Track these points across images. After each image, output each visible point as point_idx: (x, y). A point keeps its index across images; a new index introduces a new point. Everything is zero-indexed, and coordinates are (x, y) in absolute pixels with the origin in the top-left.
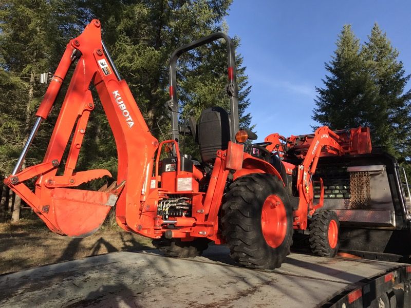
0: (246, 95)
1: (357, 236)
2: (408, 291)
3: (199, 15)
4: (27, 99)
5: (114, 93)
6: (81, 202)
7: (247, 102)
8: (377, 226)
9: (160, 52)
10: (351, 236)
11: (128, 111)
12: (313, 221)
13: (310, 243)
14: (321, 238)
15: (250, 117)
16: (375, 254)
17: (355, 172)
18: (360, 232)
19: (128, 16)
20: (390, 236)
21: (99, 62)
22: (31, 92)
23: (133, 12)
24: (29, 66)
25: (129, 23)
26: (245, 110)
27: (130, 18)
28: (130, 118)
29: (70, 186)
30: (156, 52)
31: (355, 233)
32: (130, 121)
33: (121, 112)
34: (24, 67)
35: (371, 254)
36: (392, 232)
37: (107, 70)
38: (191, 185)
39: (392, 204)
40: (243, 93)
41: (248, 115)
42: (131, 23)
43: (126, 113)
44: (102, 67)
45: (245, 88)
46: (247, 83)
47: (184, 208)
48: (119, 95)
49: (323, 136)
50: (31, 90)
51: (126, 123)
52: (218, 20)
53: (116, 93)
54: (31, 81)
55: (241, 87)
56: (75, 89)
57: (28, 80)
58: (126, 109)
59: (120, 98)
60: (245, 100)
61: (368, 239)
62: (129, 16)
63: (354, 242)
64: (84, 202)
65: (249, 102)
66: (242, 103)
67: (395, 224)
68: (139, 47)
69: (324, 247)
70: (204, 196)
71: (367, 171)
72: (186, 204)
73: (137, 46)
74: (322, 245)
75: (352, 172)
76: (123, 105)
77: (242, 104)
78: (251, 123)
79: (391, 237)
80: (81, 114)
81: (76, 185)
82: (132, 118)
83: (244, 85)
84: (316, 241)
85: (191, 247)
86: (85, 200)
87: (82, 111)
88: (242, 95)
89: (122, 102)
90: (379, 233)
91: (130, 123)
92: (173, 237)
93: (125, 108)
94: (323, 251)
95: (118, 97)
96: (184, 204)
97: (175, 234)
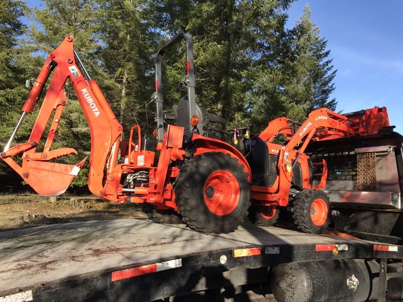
0: (331, 79)
1: (365, 218)
2: (383, 271)
3: (262, 6)
4: (121, 97)
5: (83, 90)
6: (50, 171)
7: (332, 87)
8: (382, 208)
9: (222, 46)
10: (360, 218)
11: (95, 103)
12: (297, 199)
13: (294, 220)
14: (302, 215)
15: (335, 102)
16: (376, 236)
17: (364, 153)
18: (368, 214)
19: (195, 16)
20: (396, 219)
21: (70, 68)
22: (124, 92)
23: (201, 11)
24: (120, 70)
25: (197, 21)
26: (330, 95)
27: (198, 17)
28: (97, 109)
29: (43, 159)
30: (219, 46)
31: (364, 215)
32: (96, 111)
33: (88, 105)
34: (116, 71)
35: (372, 235)
36: (398, 215)
37: (77, 74)
38: (143, 161)
39: (399, 186)
40: (328, 77)
41: (333, 101)
42: (199, 21)
43: (93, 106)
44: (72, 72)
45: (329, 73)
46: (332, 67)
47: (143, 179)
48: (87, 92)
49: (319, 118)
50: (124, 90)
51: (93, 113)
52: (286, 7)
53: (84, 91)
54: (124, 82)
55: (326, 72)
56: (51, 89)
57: (120, 82)
58: (94, 102)
59: (88, 94)
60: (330, 84)
61: (376, 221)
62: (197, 16)
63: (362, 224)
64: (52, 171)
65: (334, 87)
66: (326, 88)
67: (399, 206)
68: (203, 43)
69: (305, 223)
70: (156, 170)
71: (374, 152)
72: (145, 177)
73: (201, 43)
74: (303, 222)
75: (359, 153)
76: (91, 99)
77: (326, 90)
78: (336, 109)
79: (398, 220)
80: (55, 108)
81: (48, 159)
82: (98, 108)
83: (329, 69)
84: (297, 217)
85: (172, 215)
86: (53, 170)
87: (56, 105)
88: (327, 79)
89: (90, 97)
90: (386, 216)
91: (96, 113)
92: (132, 202)
93: (92, 101)
94: (305, 228)
95: (86, 93)
96: (144, 176)
97: (133, 200)
